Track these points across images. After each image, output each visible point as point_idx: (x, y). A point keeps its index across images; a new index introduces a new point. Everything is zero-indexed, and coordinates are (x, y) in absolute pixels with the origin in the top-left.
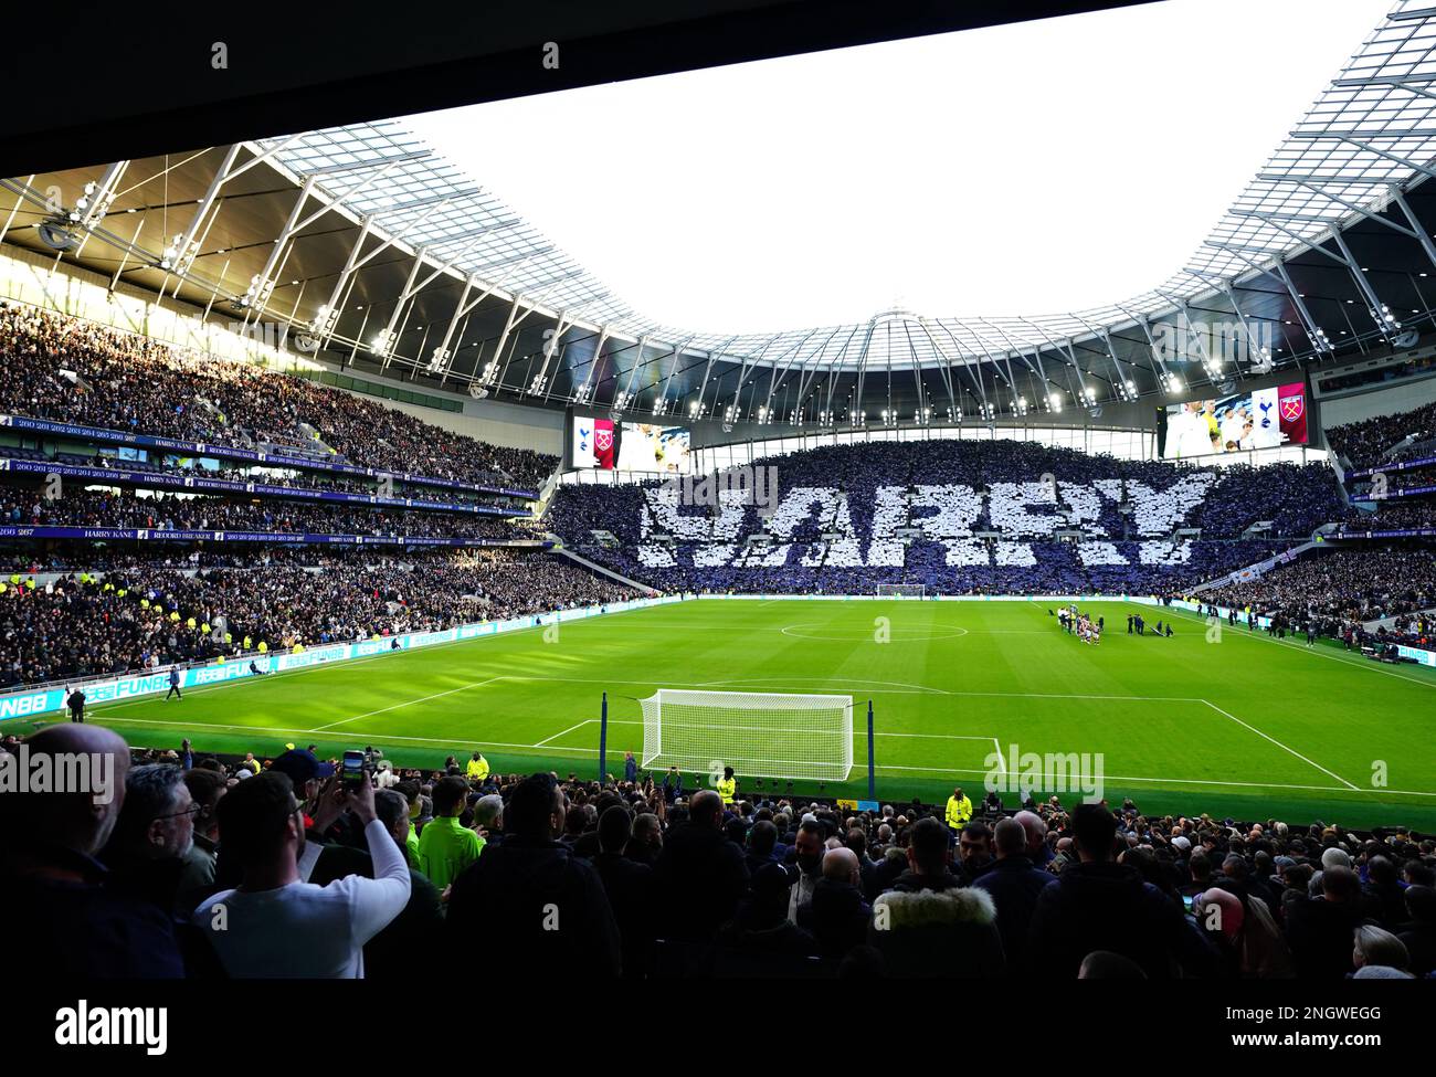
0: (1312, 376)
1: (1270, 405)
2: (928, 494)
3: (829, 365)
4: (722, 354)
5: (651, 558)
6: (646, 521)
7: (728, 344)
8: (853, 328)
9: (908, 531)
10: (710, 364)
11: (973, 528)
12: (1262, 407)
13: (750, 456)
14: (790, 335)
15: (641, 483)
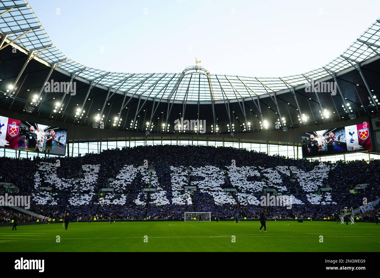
0: (372, 120)
1: (354, 133)
2: (198, 172)
3: (153, 98)
4: (97, 83)
5: (40, 200)
6: (38, 180)
7: (103, 77)
8: (172, 76)
9: (190, 187)
10: (91, 88)
11: (222, 186)
12: (350, 134)
13: (99, 149)
14: (138, 76)
15: (34, 158)
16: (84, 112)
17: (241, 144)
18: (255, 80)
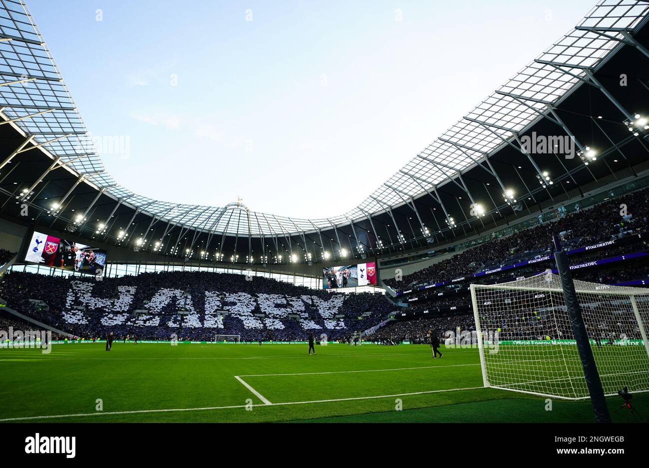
0: (378, 260)
1: (364, 270)
2: (231, 298)
3: (195, 228)
4: (143, 210)
5: (71, 319)
6: (70, 299)
7: (149, 204)
8: (215, 209)
9: (223, 312)
10: (136, 213)
11: (253, 312)
12: (361, 270)
13: (137, 271)
14: (184, 207)
15: (69, 277)
16: (127, 235)
17: (271, 274)
18: (289, 219)
